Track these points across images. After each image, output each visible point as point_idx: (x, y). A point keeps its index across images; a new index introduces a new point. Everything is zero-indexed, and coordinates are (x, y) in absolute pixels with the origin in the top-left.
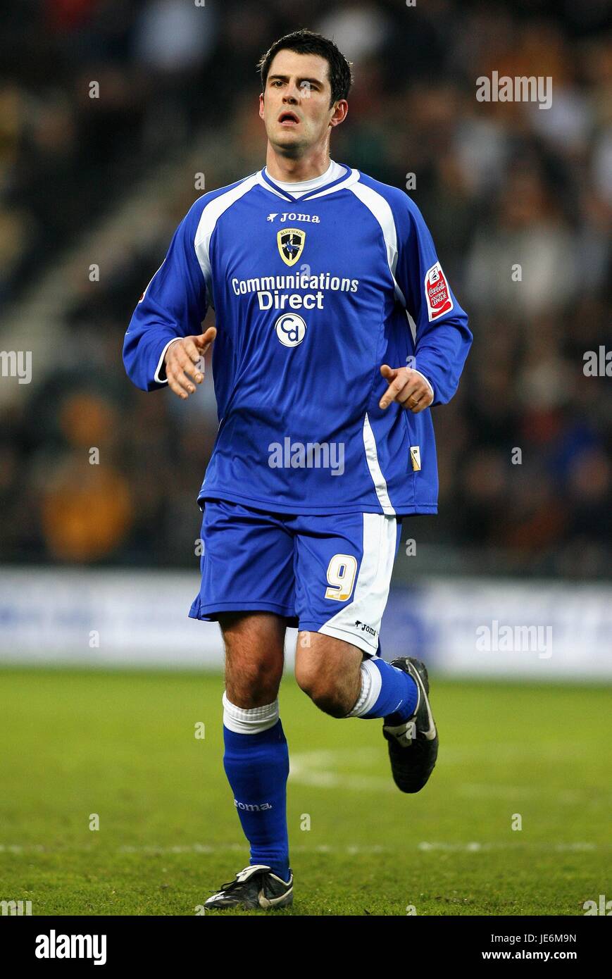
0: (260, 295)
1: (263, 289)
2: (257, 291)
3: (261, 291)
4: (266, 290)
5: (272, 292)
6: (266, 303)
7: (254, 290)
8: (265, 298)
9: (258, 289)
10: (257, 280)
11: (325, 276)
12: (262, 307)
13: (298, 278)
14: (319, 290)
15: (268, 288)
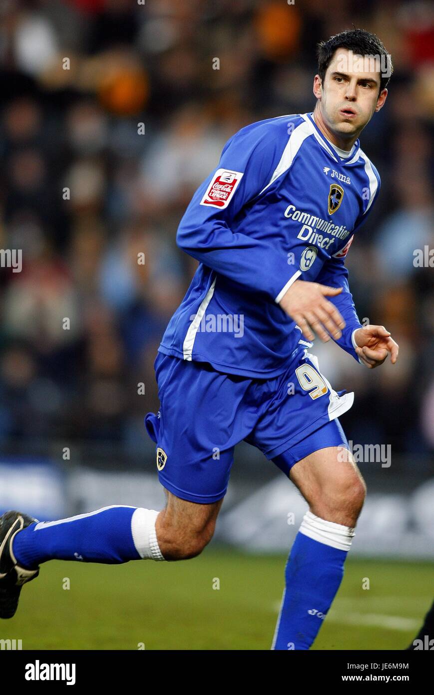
0: (305, 227)
1: (309, 224)
2: (304, 224)
3: (307, 225)
4: (310, 226)
5: (313, 229)
6: (304, 235)
7: (303, 222)
8: (306, 231)
9: (306, 223)
10: (309, 216)
11: (343, 228)
12: (300, 236)
13: (330, 224)
14: (335, 237)
15: (313, 225)
